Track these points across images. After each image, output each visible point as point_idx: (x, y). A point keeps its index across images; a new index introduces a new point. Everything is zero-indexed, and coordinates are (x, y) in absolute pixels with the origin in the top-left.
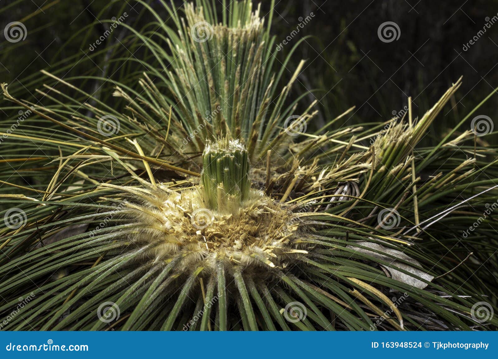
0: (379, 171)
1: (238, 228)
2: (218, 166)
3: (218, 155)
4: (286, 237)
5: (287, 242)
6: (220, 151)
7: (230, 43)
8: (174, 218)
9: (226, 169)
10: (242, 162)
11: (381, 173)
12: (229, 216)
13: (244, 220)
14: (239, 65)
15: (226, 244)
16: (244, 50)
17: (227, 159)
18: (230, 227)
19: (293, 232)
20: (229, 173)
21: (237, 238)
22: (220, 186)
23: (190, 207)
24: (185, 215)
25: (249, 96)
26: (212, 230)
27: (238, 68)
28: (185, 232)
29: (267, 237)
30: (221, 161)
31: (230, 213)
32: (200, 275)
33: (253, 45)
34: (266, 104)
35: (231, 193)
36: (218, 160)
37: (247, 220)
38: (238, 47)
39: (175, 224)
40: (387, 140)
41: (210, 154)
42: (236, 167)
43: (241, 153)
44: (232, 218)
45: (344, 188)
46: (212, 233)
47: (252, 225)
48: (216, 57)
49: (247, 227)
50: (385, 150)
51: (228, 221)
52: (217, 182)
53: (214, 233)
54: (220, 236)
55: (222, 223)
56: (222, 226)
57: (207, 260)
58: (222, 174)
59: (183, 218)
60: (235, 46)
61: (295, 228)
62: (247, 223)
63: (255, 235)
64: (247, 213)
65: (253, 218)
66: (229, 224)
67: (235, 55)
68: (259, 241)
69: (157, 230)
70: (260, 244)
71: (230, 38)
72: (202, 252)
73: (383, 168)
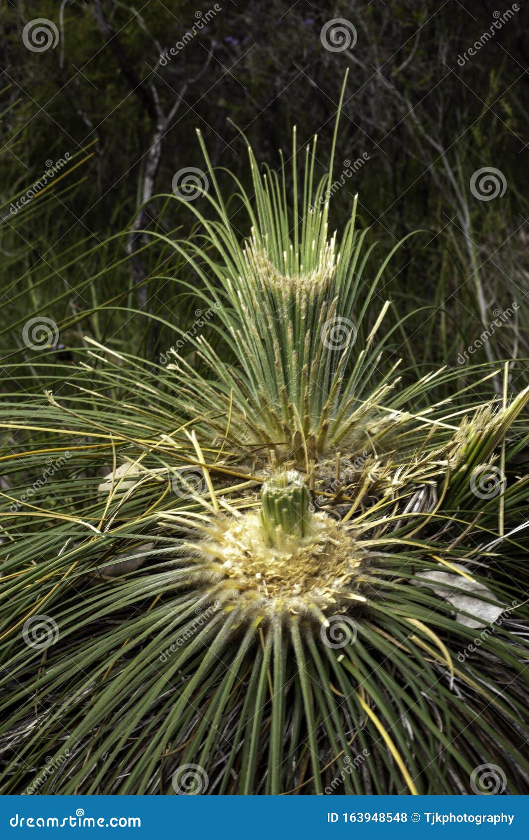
0: (460, 470)
1: (298, 570)
2: (276, 507)
3: (276, 496)
4: (348, 575)
5: (347, 582)
6: (278, 491)
7: (297, 301)
8: (234, 558)
9: (285, 510)
10: (301, 499)
11: (462, 472)
12: (289, 556)
13: (304, 561)
14: (309, 331)
15: (286, 587)
16: (315, 308)
17: (285, 500)
18: (290, 568)
19: (356, 568)
20: (288, 513)
21: (297, 582)
22: (279, 529)
23: (250, 545)
24: (246, 553)
25: (321, 365)
26: (272, 573)
27: (308, 334)
28: (245, 573)
29: (328, 576)
30: (279, 503)
31: (290, 553)
32: (260, 625)
33: (324, 304)
34: (338, 384)
35: (291, 533)
36: (276, 501)
37: (307, 559)
38: (307, 308)
39: (236, 564)
40: (472, 430)
41: (268, 493)
42: (295, 507)
43: (300, 491)
44: (292, 558)
45: (419, 494)
46: (272, 575)
47: (314, 564)
48: (282, 317)
49: (307, 568)
50: (469, 444)
51: (288, 562)
52: (276, 524)
53: (274, 576)
54: (279, 579)
55: (282, 564)
56: (282, 567)
57: (266, 607)
58: (281, 515)
59: (243, 557)
60: (303, 307)
61: (357, 565)
62: (307, 563)
63: (316, 574)
64: (307, 552)
65: (314, 556)
66: (289, 565)
67: (303, 318)
68: (320, 581)
69: (217, 570)
70: (321, 585)
71: (297, 296)
72: (262, 599)
73: (464, 467)
